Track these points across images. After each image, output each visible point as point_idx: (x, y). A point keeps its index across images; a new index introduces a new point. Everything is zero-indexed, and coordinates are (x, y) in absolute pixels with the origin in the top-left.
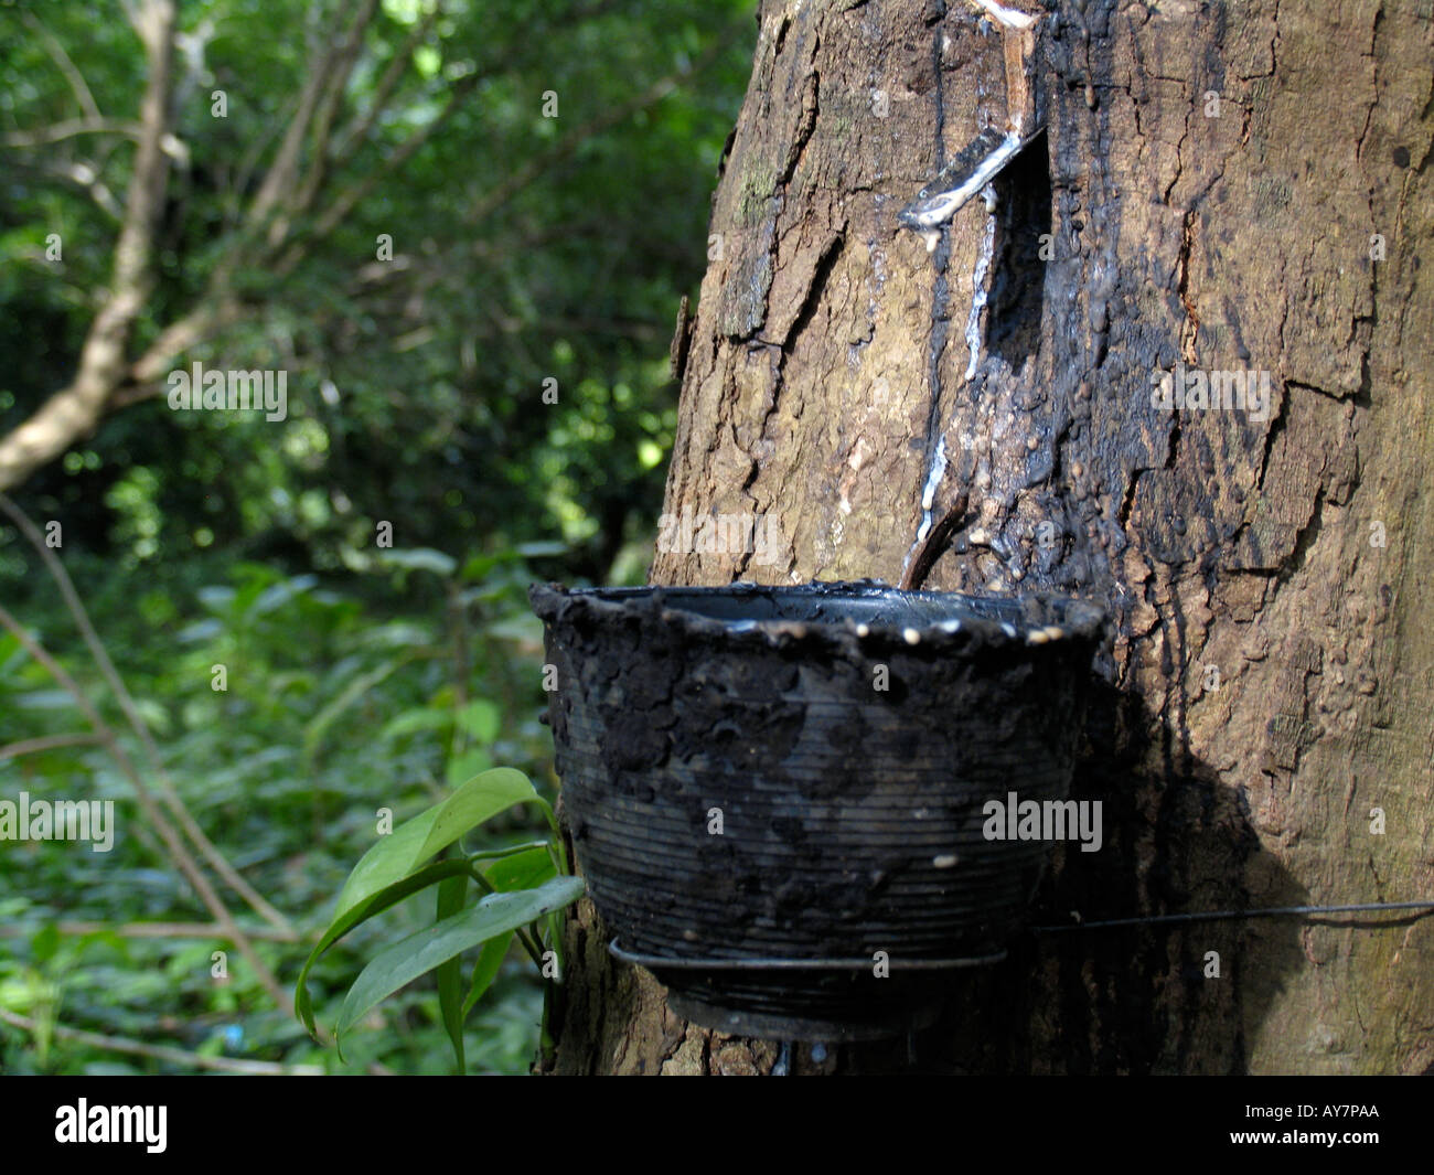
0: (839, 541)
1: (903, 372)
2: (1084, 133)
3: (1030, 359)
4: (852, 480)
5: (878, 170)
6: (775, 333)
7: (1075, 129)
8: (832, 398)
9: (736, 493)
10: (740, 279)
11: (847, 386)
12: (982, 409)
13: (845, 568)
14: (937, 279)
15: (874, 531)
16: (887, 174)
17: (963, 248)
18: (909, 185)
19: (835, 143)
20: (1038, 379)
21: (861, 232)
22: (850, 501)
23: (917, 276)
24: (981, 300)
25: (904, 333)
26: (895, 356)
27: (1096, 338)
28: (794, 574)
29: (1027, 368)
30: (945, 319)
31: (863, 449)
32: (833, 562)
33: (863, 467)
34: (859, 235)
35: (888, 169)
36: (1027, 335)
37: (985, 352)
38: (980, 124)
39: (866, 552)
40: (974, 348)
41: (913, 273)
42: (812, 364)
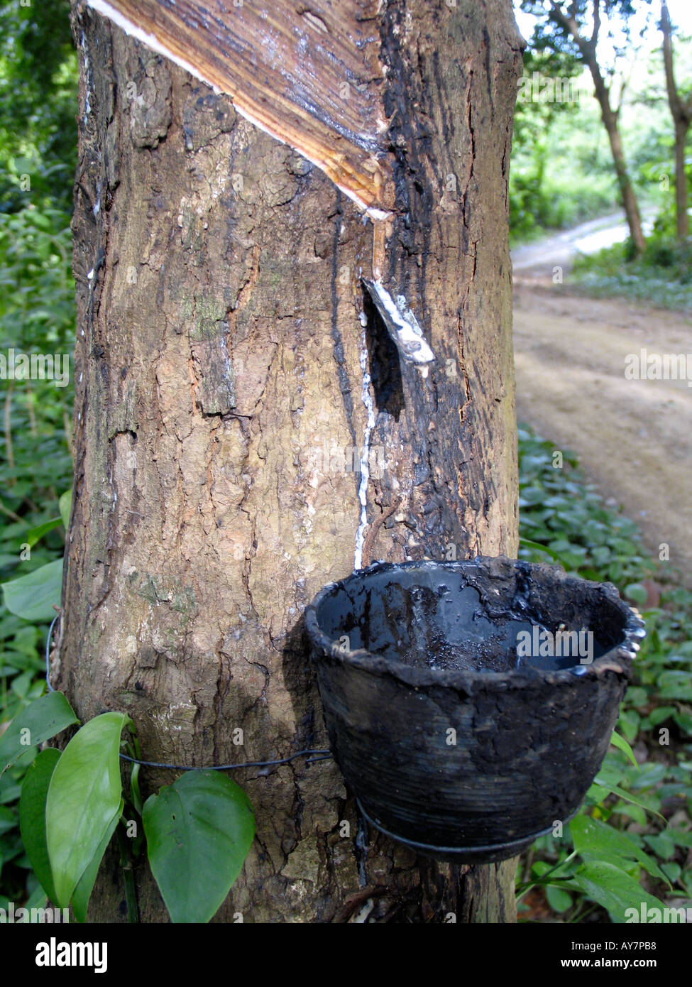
0: (310, 530)
1: (331, 426)
2: (413, 279)
3: (402, 411)
4: (314, 494)
5: (298, 305)
6: (245, 409)
7: (408, 277)
8: (285, 445)
9: (233, 510)
10: (213, 376)
11: (294, 437)
12: (388, 444)
13: (318, 546)
14: (339, 368)
15: (332, 522)
16: (303, 307)
17: (350, 348)
18: (316, 313)
19: (271, 289)
20: (409, 424)
21: (287, 341)
22: (314, 507)
23: (325, 366)
24: (368, 379)
25: (325, 403)
26: (324, 416)
27: (432, 396)
28: (286, 554)
29: (402, 418)
30: (348, 392)
31: (318, 475)
32: (308, 543)
33: (320, 486)
34: (286, 344)
35: (304, 304)
36: (397, 397)
37: (377, 410)
38: (357, 275)
39: (330, 535)
40: (370, 408)
41: (322, 364)
42: (269, 426)
